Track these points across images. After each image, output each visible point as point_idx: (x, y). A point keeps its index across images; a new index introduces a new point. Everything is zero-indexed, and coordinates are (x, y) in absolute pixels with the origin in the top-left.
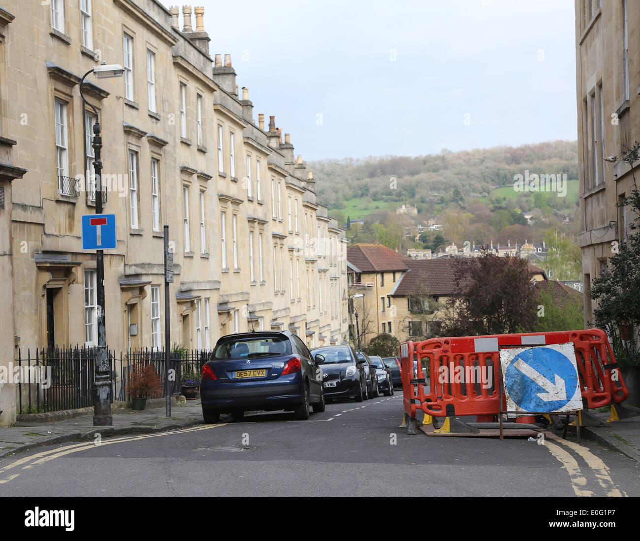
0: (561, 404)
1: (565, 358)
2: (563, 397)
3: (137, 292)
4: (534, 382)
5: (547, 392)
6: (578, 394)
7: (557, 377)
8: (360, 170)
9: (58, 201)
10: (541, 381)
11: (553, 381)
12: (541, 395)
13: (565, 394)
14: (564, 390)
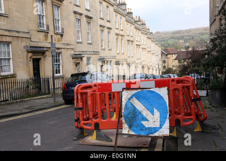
0: (156, 130)
1: (162, 97)
2: (157, 125)
3: (80, 59)
4: (141, 113)
5: (148, 120)
6: (167, 124)
7: (155, 110)
8: (172, 33)
9: (38, 31)
10: (145, 113)
11: (152, 113)
12: (144, 123)
13: (159, 122)
14: (159, 120)
